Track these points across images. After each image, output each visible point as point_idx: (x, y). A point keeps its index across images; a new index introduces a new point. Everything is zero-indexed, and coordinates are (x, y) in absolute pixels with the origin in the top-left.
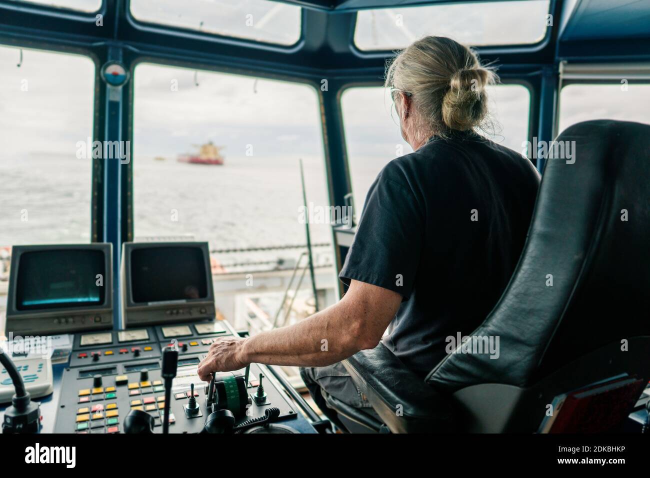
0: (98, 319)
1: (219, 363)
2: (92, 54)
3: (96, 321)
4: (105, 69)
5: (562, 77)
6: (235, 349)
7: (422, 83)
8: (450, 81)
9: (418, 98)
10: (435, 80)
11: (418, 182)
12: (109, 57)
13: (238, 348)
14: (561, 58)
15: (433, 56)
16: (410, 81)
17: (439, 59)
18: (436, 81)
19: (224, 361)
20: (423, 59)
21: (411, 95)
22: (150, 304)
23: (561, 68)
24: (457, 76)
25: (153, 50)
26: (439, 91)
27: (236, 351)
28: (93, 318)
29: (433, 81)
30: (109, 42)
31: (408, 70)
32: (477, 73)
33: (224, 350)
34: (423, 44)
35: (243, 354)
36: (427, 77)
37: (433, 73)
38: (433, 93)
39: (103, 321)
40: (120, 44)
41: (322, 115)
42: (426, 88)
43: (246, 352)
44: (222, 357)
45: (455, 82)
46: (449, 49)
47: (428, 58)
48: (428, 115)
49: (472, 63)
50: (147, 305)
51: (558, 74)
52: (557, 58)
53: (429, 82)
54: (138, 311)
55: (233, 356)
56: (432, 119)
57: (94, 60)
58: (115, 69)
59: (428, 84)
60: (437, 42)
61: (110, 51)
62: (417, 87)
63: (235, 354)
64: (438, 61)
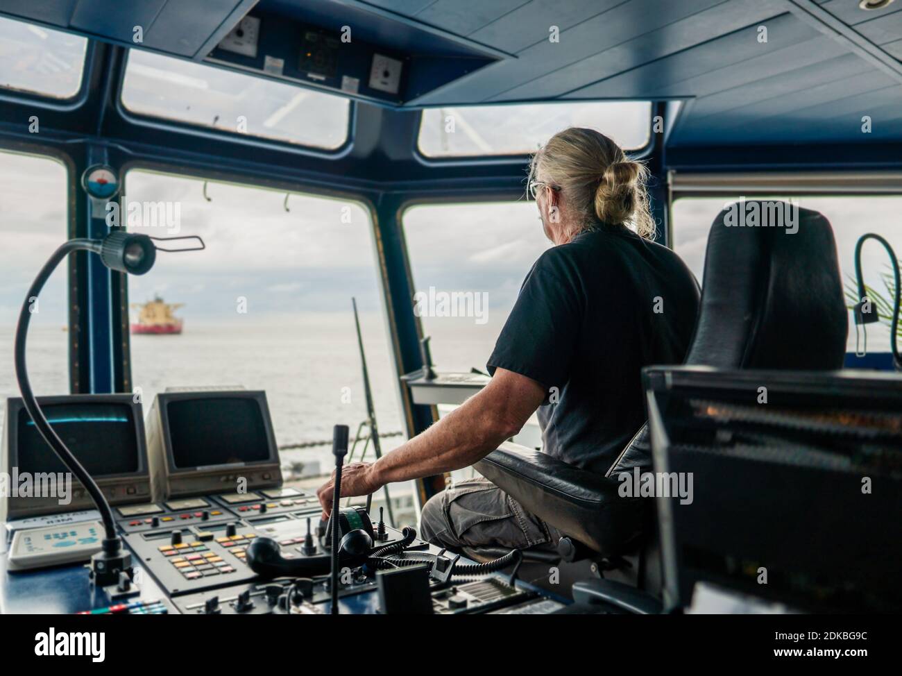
0: (131, 490)
1: (346, 485)
2: (64, 155)
3: (128, 493)
4: (87, 176)
5: (671, 188)
6: (364, 470)
7: (572, 176)
8: (603, 174)
9: (568, 190)
10: (585, 172)
11: (577, 270)
12: (90, 160)
13: (367, 470)
14: (669, 167)
15: (582, 149)
16: (559, 174)
17: (589, 151)
18: (588, 174)
19: (352, 483)
20: (572, 151)
21: (560, 189)
22: (199, 468)
23: (670, 179)
24: (611, 167)
25: (151, 152)
26: (590, 184)
27: (366, 473)
28: (126, 489)
29: (584, 174)
30: (88, 140)
31: (556, 163)
32: (629, 166)
33: (351, 473)
34: (569, 136)
35: (374, 474)
36: (578, 170)
37: (583, 166)
38: (586, 186)
39: (138, 492)
40: (106, 142)
41: (377, 240)
42: (577, 182)
43: (378, 471)
44: (350, 479)
45: (609, 175)
46: (597, 143)
47: (575, 149)
48: (579, 208)
49: (621, 158)
50: (195, 470)
51: (667, 185)
52: (664, 167)
53: (580, 175)
54: (183, 478)
55: (362, 478)
56: (584, 212)
57: (67, 164)
58: (102, 175)
59: (579, 178)
60: (584, 134)
61: (91, 151)
62: (567, 180)
63: (365, 475)
64: (586, 152)
